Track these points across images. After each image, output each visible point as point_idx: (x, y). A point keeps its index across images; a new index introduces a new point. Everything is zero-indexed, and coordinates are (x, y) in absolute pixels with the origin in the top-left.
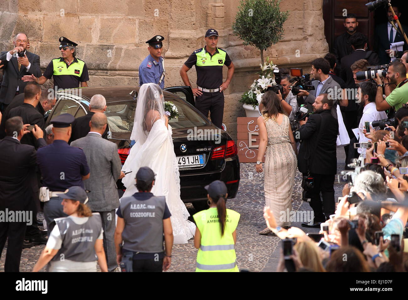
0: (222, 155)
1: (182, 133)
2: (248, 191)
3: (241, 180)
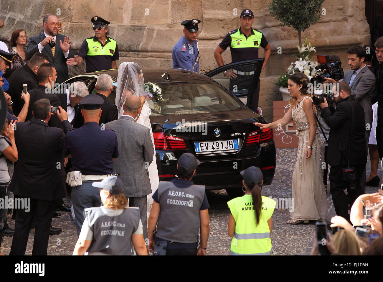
0: (257, 140)
1: (216, 117)
2: (284, 178)
3: (277, 166)
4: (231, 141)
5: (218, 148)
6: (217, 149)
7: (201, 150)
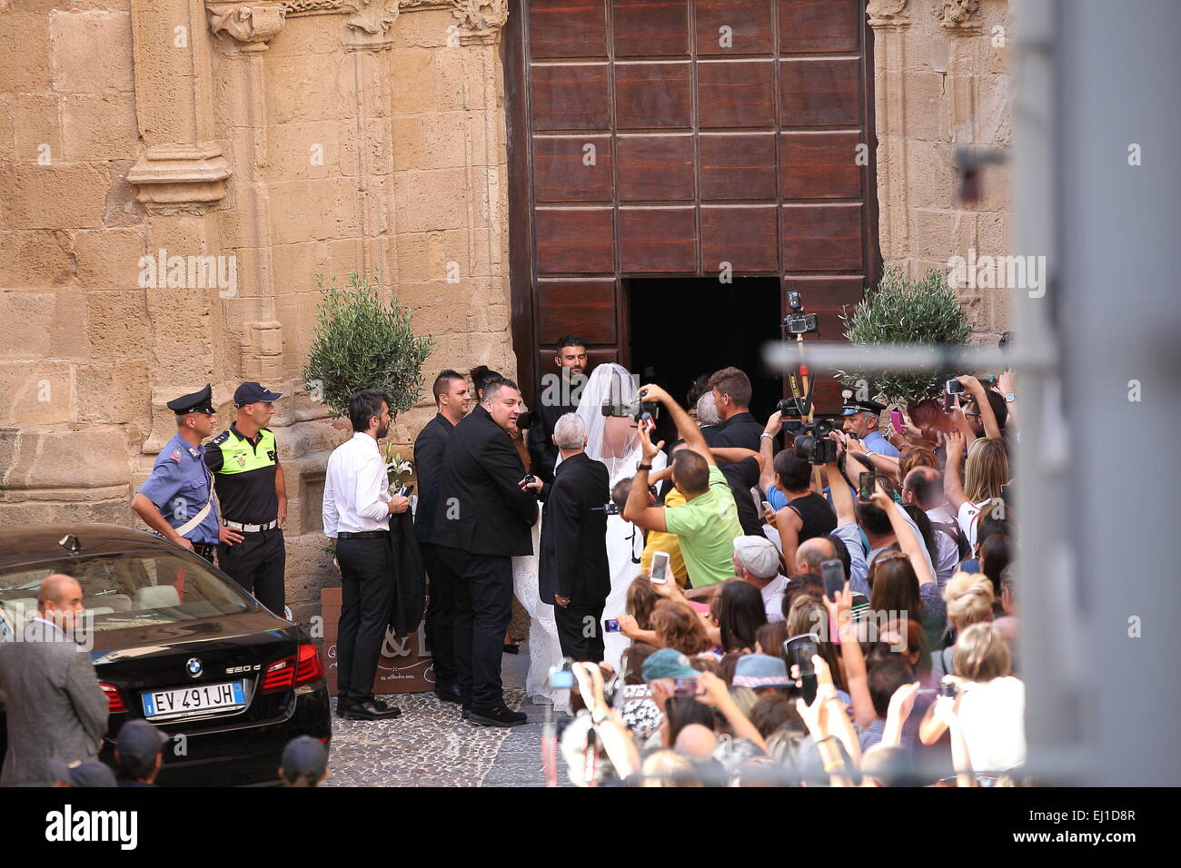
0: (287, 679)
1: (191, 632)
2: (351, 764)
3: (334, 738)
4: (226, 686)
5: (197, 702)
6: (196, 705)
7: (159, 710)
